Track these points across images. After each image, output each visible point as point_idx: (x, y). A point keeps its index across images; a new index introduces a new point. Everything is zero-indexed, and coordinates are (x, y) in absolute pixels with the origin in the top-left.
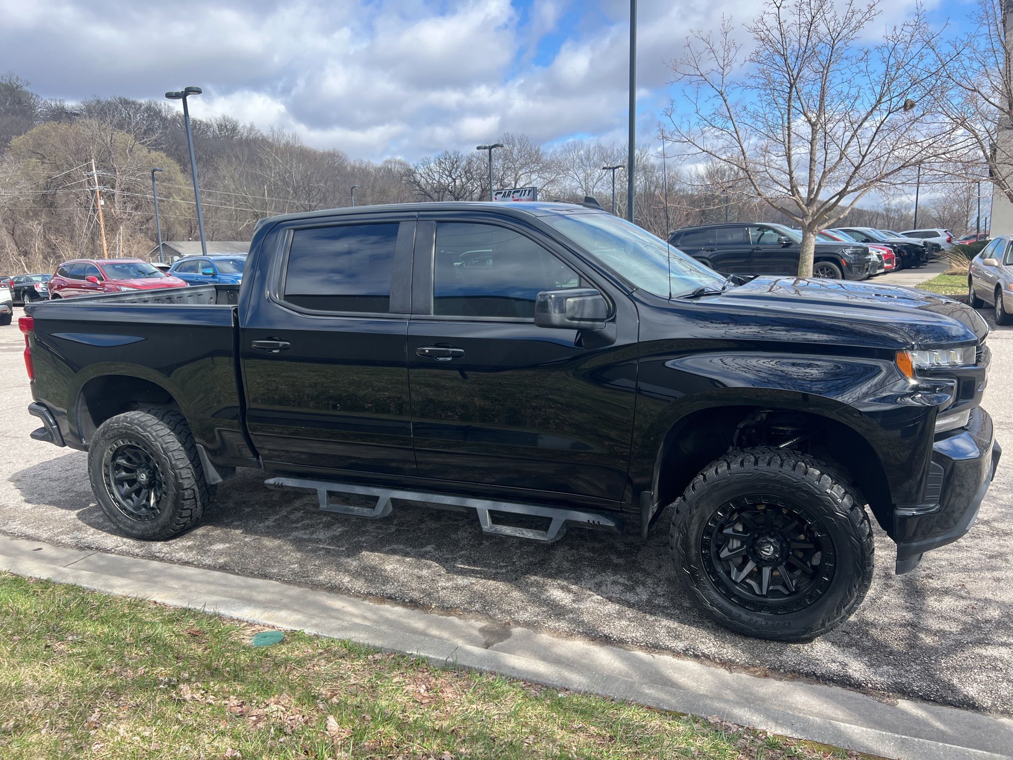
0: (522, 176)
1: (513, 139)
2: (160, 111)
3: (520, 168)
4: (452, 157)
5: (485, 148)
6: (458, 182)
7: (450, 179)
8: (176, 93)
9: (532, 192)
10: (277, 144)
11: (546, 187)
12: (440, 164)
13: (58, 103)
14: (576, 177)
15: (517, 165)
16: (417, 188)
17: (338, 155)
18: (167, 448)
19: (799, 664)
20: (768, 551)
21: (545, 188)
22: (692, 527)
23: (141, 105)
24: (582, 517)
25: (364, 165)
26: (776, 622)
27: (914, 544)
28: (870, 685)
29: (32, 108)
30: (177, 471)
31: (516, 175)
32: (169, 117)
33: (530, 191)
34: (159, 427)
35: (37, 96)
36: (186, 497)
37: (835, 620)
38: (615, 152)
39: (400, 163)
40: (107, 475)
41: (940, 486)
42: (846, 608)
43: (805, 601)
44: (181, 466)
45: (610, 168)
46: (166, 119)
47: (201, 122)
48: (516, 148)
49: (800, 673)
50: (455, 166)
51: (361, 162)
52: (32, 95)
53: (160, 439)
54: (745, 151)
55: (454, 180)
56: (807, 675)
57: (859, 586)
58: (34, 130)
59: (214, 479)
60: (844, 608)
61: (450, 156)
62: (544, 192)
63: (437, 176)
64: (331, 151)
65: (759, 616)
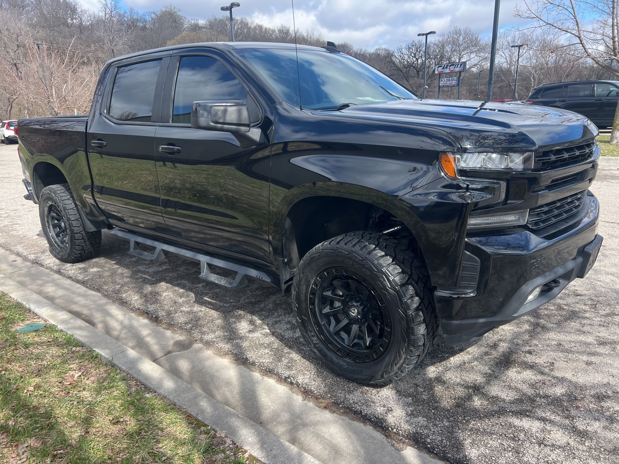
0: (464, 55)
1: (460, 30)
2: (247, 24)
3: (463, 50)
4: (417, 44)
5: (423, 35)
6: (420, 61)
7: (414, 59)
8: (226, 7)
9: (463, 65)
10: (309, 40)
11: (481, 62)
12: (409, 49)
13: (195, 21)
14: (503, 55)
15: (462, 48)
16: (393, 65)
17: (347, 46)
18: (65, 207)
19: (357, 403)
20: (354, 313)
21: (479, 63)
22: (301, 287)
23: (237, 21)
24: (253, 273)
25: (362, 52)
26: (354, 368)
27: (455, 322)
28: (395, 430)
29: (182, 24)
30: (71, 222)
31: (460, 55)
32: (252, 26)
33: (461, 65)
34: (63, 195)
35: (185, 17)
36: (76, 238)
37: (391, 374)
38: (534, 37)
39: (386, 50)
40: (48, 222)
41: (477, 275)
42: (398, 366)
43: (373, 356)
44: (73, 219)
45: (516, 46)
46: (250, 28)
47: (269, 29)
48: (461, 37)
49: (351, 410)
50: (419, 50)
51: (361, 50)
52: (182, 17)
53: (62, 202)
54: (579, 22)
55: (417, 60)
56: (356, 413)
57: (406, 349)
58: (178, 37)
59: (90, 229)
60: (396, 365)
61: (416, 44)
62: (478, 66)
63: (406, 57)
64: (343, 43)
65: (344, 361)
